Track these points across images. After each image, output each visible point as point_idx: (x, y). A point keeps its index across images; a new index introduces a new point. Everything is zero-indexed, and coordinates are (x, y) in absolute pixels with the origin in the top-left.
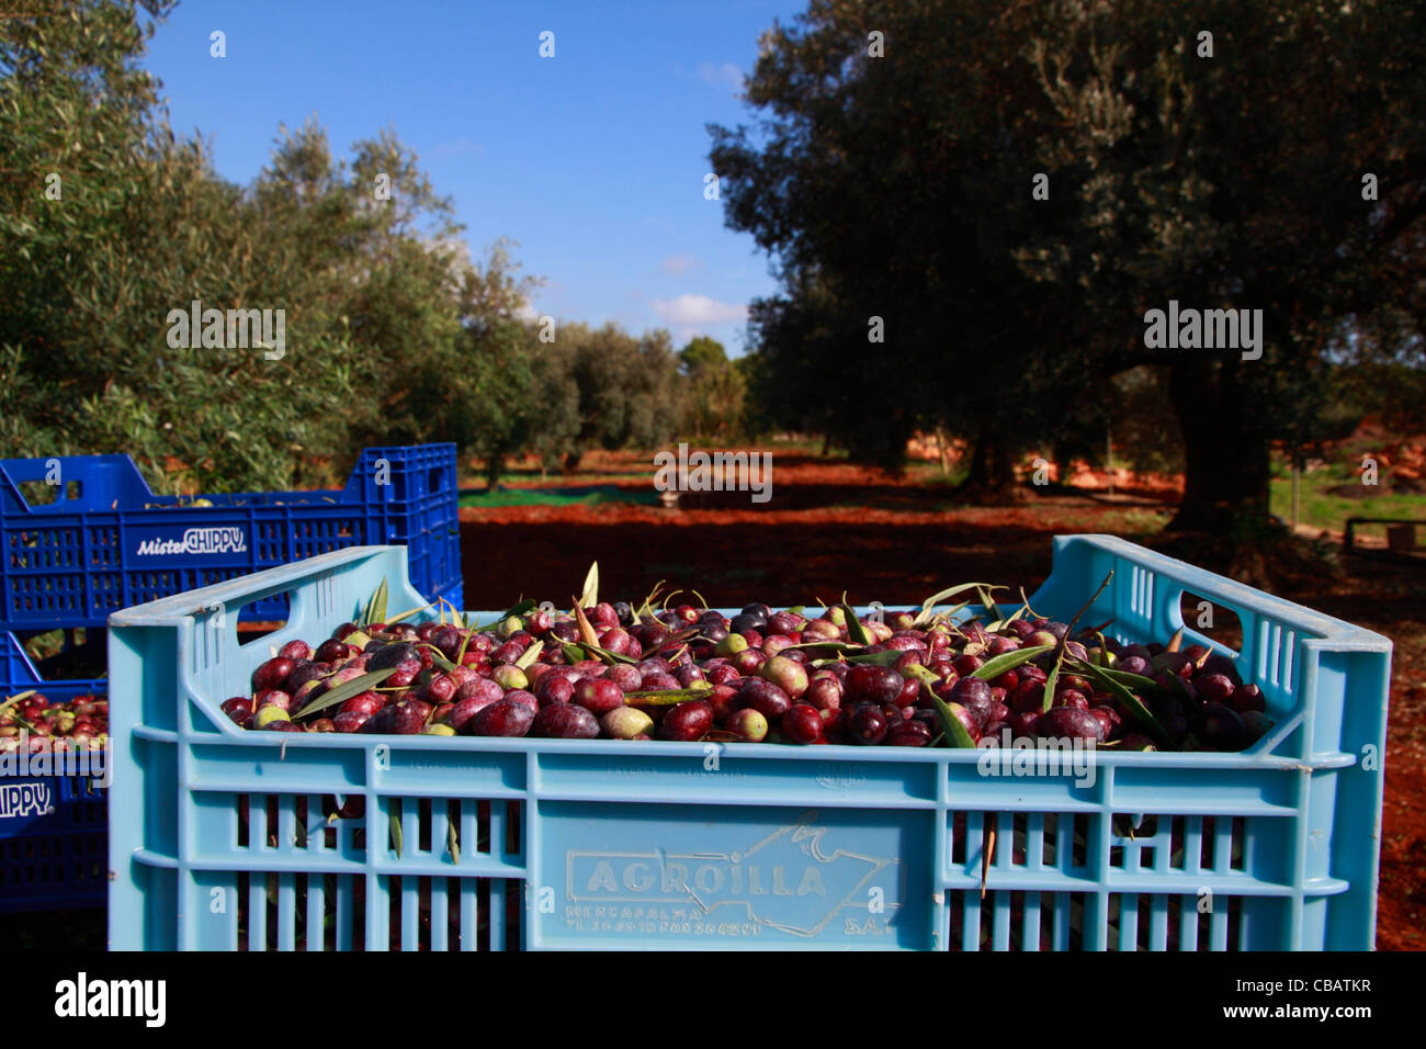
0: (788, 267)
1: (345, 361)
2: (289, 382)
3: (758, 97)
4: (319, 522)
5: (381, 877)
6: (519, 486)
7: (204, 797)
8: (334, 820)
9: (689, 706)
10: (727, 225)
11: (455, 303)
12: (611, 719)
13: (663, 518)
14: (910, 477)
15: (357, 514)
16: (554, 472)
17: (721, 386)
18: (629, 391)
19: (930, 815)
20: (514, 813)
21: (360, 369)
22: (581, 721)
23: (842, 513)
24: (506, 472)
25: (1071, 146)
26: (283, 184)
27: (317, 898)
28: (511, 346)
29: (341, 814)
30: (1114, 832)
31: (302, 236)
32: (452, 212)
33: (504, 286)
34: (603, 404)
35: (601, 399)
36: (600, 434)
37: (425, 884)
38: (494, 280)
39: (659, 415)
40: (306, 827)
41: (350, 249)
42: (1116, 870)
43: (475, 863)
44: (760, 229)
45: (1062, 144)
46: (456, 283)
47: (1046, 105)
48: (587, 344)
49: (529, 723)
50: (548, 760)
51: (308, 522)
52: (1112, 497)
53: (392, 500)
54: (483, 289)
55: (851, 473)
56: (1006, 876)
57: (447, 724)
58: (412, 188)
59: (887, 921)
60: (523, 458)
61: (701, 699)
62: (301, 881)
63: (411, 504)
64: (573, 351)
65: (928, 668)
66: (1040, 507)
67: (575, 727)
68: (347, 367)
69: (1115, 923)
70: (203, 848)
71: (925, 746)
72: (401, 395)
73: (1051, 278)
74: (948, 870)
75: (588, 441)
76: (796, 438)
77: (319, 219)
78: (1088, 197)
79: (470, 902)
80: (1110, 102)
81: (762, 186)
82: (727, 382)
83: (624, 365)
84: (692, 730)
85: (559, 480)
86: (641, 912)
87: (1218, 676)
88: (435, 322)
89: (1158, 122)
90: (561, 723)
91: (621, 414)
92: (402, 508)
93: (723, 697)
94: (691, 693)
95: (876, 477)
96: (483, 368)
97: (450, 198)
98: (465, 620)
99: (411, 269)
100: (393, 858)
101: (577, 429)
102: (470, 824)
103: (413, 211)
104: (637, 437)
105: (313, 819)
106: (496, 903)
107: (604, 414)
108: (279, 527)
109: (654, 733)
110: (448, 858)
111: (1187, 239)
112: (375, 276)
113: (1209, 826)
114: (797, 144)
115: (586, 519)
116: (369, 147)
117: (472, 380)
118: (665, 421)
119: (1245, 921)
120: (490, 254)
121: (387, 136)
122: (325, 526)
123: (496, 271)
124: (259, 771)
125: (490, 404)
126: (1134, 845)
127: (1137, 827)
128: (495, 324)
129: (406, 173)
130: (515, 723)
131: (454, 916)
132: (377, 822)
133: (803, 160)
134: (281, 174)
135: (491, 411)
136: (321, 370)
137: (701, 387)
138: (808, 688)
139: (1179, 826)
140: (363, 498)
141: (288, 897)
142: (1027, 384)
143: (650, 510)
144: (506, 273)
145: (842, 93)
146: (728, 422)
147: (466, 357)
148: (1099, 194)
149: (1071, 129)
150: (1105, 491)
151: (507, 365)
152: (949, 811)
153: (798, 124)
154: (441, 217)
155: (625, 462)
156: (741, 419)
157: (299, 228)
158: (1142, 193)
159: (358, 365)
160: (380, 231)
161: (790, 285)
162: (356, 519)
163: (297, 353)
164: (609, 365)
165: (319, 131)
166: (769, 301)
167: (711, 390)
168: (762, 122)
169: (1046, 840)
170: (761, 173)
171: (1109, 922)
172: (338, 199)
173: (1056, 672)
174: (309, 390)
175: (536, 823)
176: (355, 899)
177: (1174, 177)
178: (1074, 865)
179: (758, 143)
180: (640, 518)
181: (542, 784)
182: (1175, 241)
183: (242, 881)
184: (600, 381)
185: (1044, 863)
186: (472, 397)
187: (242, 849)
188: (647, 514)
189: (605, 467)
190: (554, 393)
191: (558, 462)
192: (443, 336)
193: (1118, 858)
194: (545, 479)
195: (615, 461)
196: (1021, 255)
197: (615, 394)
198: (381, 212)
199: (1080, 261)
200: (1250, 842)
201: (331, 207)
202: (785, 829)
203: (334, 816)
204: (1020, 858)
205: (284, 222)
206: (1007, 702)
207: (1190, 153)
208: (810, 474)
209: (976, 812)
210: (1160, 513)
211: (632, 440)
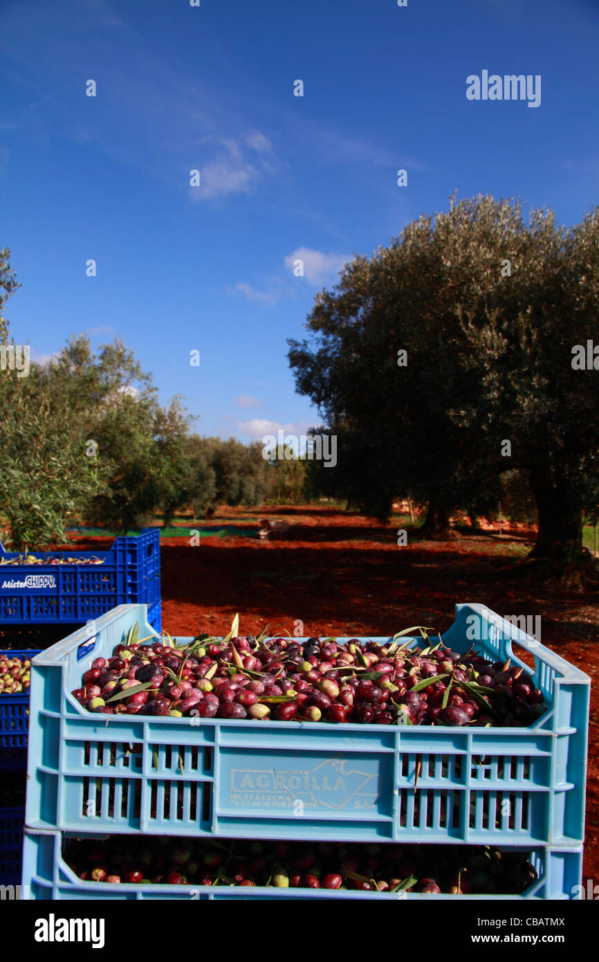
0: (329, 412)
1: (95, 467)
2: (66, 478)
3: (314, 326)
4: (93, 573)
5: (148, 780)
6: (181, 526)
7: (71, 743)
8: (128, 754)
9: (287, 704)
10: (297, 391)
11: (151, 428)
12: (252, 709)
13: (260, 545)
14: (393, 523)
15: (112, 570)
16: (201, 518)
17: (291, 471)
18: (242, 474)
19: (392, 755)
20: (209, 752)
21: (103, 471)
22: (239, 711)
23: (356, 543)
24: (174, 517)
25: (476, 357)
26: (64, 365)
27: (119, 789)
28: (180, 452)
29: (131, 751)
30: (473, 762)
31: (73, 394)
32: (151, 381)
33: (177, 420)
34: (228, 481)
35: (227, 478)
36: (226, 497)
37: (168, 784)
38: (172, 416)
39: (258, 487)
40: (115, 756)
41: (97, 400)
42: (474, 779)
43: (190, 774)
44: (314, 394)
45: (471, 357)
46: (151, 418)
47: (462, 336)
48: (220, 449)
49: (216, 711)
50: (225, 729)
51: (88, 573)
52: (501, 536)
53: (129, 563)
54: (166, 421)
55: (360, 521)
56: (426, 782)
57: (179, 710)
58: (131, 368)
59: (373, 802)
60: (185, 509)
61: (292, 701)
62: (112, 781)
63: (139, 565)
64: (212, 453)
65: (393, 683)
66: (463, 541)
67: (236, 714)
68: (96, 470)
69: (473, 803)
70: (69, 766)
71: (390, 724)
72: (120, 477)
73: (467, 425)
74: (400, 779)
75: (219, 500)
76: (332, 500)
77: (81, 385)
78: (485, 384)
79: (187, 792)
80: (495, 337)
81: (316, 372)
82: (295, 469)
83: (240, 460)
84: (288, 716)
85: (203, 522)
86: (263, 797)
87: (523, 685)
88: (140, 439)
89: (520, 347)
90: (230, 712)
91: (238, 486)
92: (135, 567)
93: (301, 699)
94: (288, 698)
95: (374, 523)
96: (164, 463)
97: (150, 374)
98: (175, 641)
99: (128, 411)
100: (154, 771)
101: (214, 495)
102: (189, 756)
103: (131, 380)
104: (246, 500)
105: (119, 753)
106: (199, 792)
107: (228, 486)
108: (73, 575)
109: (272, 716)
110: (179, 772)
111: (536, 408)
112: (110, 415)
113: (514, 760)
114: (334, 350)
115: (217, 545)
116: (107, 348)
117: (158, 470)
118: (261, 491)
119: (530, 802)
120: (171, 403)
121: (118, 342)
122: (96, 576)
123: (173, 412)
124: (95, 731)
125: (167, 482)
126: (482, 768)
127: (483, 760)
128: (171, 440)
129: (128, 361)
130: (210, 712)
131: (180, 798)
132: (148, 755)
133: (337, 358)
134: (64, 360)
135: (168, 487)
136: (82, 472)
137: (281, 471)
138: (339, 695)
139: (501, 760)
140: (115, 561)
141: (106, 788)
142: (455, 477)
143: (253, 540)
144: (179, 413)
145: (358, 325)
146: (295, 491)
147: (156, 457)
148: (491, 383)
149: (476, 349)
150: (497, 532)
151: (177, 462)
152: (400, 754)
153: (334, 340)
154: (145, 384)
155: (239, 512)
156: (302, 490)
157: (70, 389)
158: (512, 383)
159: (102, 469)
160: (112, 392)
161: (330, 422)
162: (111, 572)
163: (71, 463)
164: (231, 460)
165: (87, 340)
166: (318, 429)
167: (286, 474)
168: (316, 339)
169: (443, 765)
170: (315, 364)
171: (471, 803)
172: (92, 374)
173: (450, 686)
174: (76, 482)
175: (218, 757)
176: (136, 789)
177: (529, 375)
178: (455, 777)
179: (314, 349)
180: (247, 544)
181: (222, 740)
182: (530, 409)
183: (86, 780)
184: (226, 469)
185: (443, 776)
186: (158, 479)
187: (86, 766)
188: (251, 543)
189: (228, 515)
190: (202, 478)
191: (203, 513)
192: (144, 446)
193: (474, 774)
194: (195, 521)
195: (234, 512)
196: (452, 413)
197: (234, 476)
198: (114, 381)
199: (482, 417)
200: (532, 767)
201: (88, 378)
202: (328, 761)
203: (128, 752)
204: (432, 774)
205: (63, 386)
206: (427, 701)
207: (536, 363)
208: (339, 520)
209: (413, 754)
210: (526, 545)
211: (243, 501)
